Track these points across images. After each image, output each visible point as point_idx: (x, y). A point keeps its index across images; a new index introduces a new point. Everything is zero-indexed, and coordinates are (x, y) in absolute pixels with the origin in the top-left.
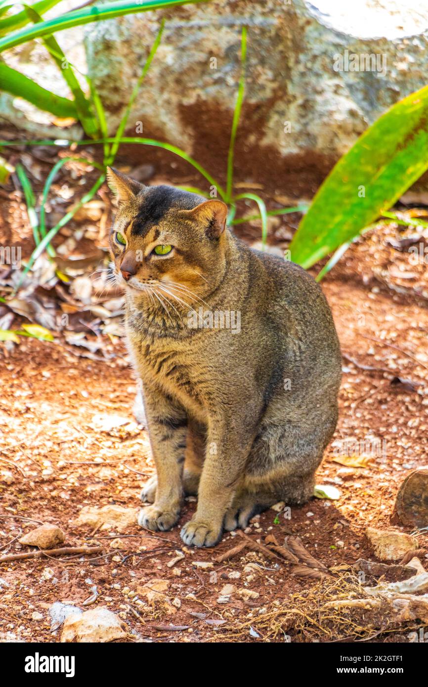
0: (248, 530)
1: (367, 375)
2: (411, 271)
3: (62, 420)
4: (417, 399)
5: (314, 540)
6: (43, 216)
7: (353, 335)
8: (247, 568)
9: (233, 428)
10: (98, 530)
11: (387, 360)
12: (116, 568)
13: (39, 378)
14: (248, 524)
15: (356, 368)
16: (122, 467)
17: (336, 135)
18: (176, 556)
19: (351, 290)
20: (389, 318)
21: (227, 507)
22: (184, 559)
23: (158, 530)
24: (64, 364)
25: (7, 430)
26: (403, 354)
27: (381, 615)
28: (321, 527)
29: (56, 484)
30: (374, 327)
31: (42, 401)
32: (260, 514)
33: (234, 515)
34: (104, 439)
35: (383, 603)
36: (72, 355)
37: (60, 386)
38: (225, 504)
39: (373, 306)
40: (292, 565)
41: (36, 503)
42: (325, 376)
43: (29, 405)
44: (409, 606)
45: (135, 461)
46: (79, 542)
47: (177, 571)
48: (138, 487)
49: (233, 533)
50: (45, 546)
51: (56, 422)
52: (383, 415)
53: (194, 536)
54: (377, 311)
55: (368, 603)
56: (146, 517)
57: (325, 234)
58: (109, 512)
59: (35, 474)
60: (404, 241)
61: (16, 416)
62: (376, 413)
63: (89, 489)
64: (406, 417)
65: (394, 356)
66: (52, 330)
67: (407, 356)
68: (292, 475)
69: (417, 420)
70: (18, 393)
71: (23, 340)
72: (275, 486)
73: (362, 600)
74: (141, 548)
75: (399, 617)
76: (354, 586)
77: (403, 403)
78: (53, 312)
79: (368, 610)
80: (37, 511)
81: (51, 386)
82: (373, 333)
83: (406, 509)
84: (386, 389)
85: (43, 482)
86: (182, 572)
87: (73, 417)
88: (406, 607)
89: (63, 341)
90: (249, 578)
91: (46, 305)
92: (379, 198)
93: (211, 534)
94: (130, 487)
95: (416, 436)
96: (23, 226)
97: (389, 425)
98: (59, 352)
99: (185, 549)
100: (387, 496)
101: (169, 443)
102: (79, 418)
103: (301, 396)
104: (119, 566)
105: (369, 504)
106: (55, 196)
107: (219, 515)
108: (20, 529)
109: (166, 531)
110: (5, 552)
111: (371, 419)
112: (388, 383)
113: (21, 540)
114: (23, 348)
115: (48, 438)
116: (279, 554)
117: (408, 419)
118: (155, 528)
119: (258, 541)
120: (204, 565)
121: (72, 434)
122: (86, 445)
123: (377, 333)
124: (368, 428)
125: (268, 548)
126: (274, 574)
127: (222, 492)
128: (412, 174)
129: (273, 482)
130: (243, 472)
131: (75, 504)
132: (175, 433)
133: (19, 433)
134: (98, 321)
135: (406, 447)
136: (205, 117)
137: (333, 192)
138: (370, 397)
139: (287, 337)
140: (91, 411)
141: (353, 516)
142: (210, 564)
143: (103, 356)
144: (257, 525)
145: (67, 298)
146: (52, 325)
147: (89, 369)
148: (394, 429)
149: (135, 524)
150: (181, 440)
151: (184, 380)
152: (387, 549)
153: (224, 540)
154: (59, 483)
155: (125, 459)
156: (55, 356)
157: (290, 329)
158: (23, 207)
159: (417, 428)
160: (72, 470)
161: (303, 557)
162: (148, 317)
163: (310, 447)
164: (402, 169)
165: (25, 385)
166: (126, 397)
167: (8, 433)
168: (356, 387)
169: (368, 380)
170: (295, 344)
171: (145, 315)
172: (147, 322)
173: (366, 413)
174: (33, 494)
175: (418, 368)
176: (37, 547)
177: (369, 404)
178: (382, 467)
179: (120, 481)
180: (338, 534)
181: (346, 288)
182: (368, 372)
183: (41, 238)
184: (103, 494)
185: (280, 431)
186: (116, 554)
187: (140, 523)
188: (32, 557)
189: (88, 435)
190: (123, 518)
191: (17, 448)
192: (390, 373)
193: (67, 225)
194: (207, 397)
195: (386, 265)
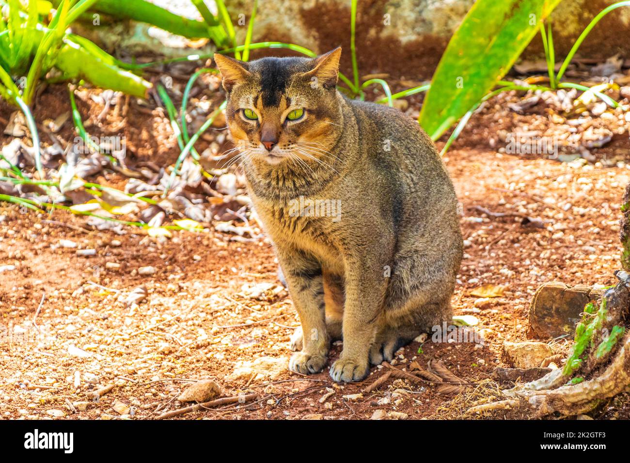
0: (393, 362)
1: (499, 222)
2: (535, 130)
3: (214, 293)
4: (547, 235)
5: (456, 361)
6: (184, 125)
7: (484, 191)
8: (395, 394)
9: (369, 268)
10: (253, 381)
11: (517, 206)
12: (271, 410)
13: (191, 261)
14: (394, 357)
15: (488, 216)
16: (271, 325)
17: (449, 18)
18: (327, 392)
19: (480, 153)
20: (516, 171)
21: (371, 342)
22: (335, 394)
23: (309, 373)
24: (214, 247)
25: (162, 308)
26: (532, 199)
27: (521, 413)
28: (462, 350)
29: (210, 347)
30: (503, 181)
31: (194, 280)
32: (404, 346)
33: (378, 350)
34: (254, 303)
35: (521, 402)
36: (222, 240)
37: (210, 266)
38: (369, 339)
39: (501, 163)
40: (437, 385)
41: (193, 366)
42: (440, 203)
43: (182, 285)
44: (546, 401)
45: (284, 318)
46: (234, 393)
47: (328, 405)
48: (288, 340)
49: (380, 367)
50: (201, 399)
51: (208, 296)
52: (517, 252)
53: (342, 372)
54: (505, 167)
55: (507, 404)
56: (296, 363)
57: (449, 106)
58: (262, 363)
59: (190, 341)
60: (525, 104)
61: (171, 295)
62: (509, 251)
63: (242, 347)
64: (539, 251)
65: (524, 203)
66: (201, 221)
67: (536, 202)
68: (429, 303)
69: (549, 252)
70: (171, 276)
71: (175, 233)
72: (414, 317)
73: (501, 402)
74: (293, 390)
75: (539, 412)
76: (492, 390)
77: (535, 240)
78: (201, 206)
79: (508, 410)
80: (194, 372)
81: (202, 266)
82: (503, 186)
83: (539, 321)
84: (518, 230)
85: (198, 347)
86: (333, 406)
87: (224, 289)
88: (544, 402)
89: (212, 229)
90: (397, 402)
91: (194, 201)
92: (494, 65)
93: (358, 369)
94: (281, 341)
95: (548, 264)
96: (168, 138)
97: (521, 260)
98: (209, 239)
99: (334, 385)
100: (523, 317)
101: (308, 292)
102: (230, 290)
103: (422, 226)
104: (273, 408)
105: (506, 325)
106: (195, 108)
107: (364, 351)
108: (179, 389)
109: (317, 373)
110: (166, 410)
111: (505, 257)
112: (519, 225)
113: (179, 398)
114: (175, 240)
115: (201, 310)
116: (424, 378)
117: (539, 252)
118: (306, 372)
119: (404, 370)
120: (354, 397)
121: (224, 304)
122: (237, 311)
123: (507, 186)
124: (503, 265)
125: (413, 374)
126: (420, 396)
127: (364, 329)
128: (523, 40)
129: (412, 312)
130: (383, 308)
131: (230, 362)
132: (312, 282)
133: (174, 309)
134: (244, 208)
135: (539, 274)
136: (326, 18)
137: (451, 67)
138: (503, 238)
139: (399, 172)
140: (240, 283)
141: (492, 338)
142: (360, 395)
143: (250, 237)
144: (402, 356)
145: (214, 193)
146: (201, 217)
147: (239, 249)
148: (528, 262)
149: (287, 371)
150: (319, 288)
151: (318, 233)
152: (525, 359)
153: (372, 374)
154: (214, 346)
155: (274, 317)
156: (205, 242)
157: (400, 164)
158: (166, 120)
159: (549, 259)
160: (225, 334)
161: (446, 377)
162: (278, 184)
163: (441, 273)
164: (512, 36)
165: (178, 269)
166: (274, 267)
167: (164, 311)
168: (490, 232)
169: (501, 225)
170: (407, 177)
171: (274, 183)
172: (278, 188)
173: (500, 252)
174: (189, 359)
175: (547, 209)
176: (195, 402)
177: (502, 245)
178: (517, 294)
179: (270, 337)
180: (478, 354)
181: (475, 152)
182: (501, 219)
183: (185, 144)
184: (255, 350)
185: (409, 262)
186: (270, 398)
187: (291, 369)
188: (191, 410)
189: (238, 303)
190: (275, 367)
191: (172, 322)
192: (520, 216)
193: (208, 131)
194: (341, 243)
195: (510, 128)
